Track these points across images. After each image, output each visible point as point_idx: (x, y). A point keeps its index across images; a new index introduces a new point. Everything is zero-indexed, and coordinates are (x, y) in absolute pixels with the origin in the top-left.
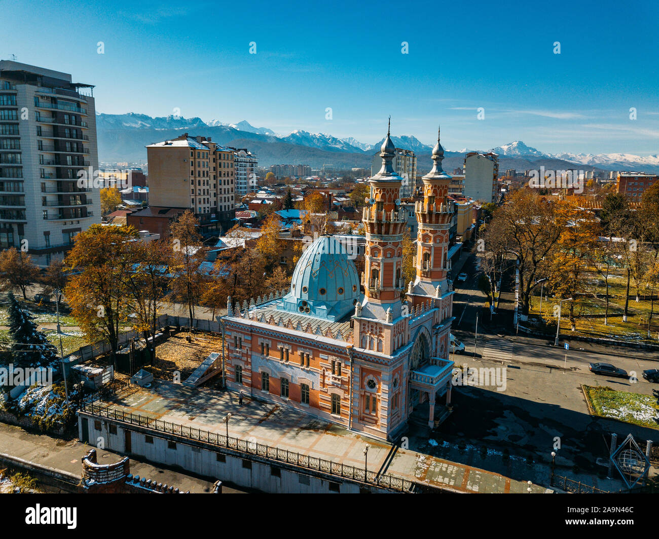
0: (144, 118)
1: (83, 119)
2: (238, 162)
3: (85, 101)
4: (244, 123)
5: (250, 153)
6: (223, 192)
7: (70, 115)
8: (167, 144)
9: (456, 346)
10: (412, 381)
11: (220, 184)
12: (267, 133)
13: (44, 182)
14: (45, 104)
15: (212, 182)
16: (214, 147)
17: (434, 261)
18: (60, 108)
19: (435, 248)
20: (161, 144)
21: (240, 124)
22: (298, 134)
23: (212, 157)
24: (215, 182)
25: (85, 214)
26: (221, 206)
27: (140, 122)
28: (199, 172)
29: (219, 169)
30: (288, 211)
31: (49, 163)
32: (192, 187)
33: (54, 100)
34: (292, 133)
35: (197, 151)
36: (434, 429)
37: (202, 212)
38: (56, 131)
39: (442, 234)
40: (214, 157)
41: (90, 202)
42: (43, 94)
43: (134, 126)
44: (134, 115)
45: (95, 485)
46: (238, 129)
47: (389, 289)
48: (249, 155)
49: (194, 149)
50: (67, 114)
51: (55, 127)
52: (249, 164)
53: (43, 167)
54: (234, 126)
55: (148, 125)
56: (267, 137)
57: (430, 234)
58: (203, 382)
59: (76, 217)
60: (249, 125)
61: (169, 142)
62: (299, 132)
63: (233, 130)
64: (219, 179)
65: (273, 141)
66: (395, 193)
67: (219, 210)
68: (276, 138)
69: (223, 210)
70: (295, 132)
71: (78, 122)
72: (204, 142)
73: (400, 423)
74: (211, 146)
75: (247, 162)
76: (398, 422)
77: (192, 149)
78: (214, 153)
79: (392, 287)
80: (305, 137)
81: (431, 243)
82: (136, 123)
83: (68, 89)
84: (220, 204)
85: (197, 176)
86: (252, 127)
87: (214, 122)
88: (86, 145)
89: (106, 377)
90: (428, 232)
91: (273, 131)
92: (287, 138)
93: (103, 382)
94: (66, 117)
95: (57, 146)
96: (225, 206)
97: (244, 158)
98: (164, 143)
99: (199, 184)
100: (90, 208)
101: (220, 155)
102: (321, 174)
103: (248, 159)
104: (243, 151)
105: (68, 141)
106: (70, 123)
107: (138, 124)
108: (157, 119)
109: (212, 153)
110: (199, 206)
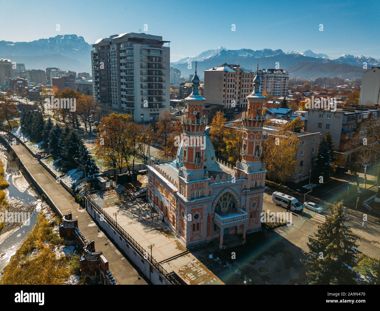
0: (250, 51)
1: (164, 59)
2: (276, 77)
3: (165, 50)
4: (309, 51)
5: (285, 72)
6: (243, 96)
7: (156, 57)
8: (214, 69)
9: (295, 207)
10: (214, 218)
11: (242, 92)
12: (323, 57)
13: (142, 90)
14: (145, 53)
15: (237, 90)
16: (240, 70)
17: (249, 150)
18: (152, 54)
19: (249, 142)
20: (211, 70)
21: (306, 52)
22: (345, 57)
23: (238, 77)
24: (239, 90)
25: (161, 106)
26: (242, 105)
27: (247, 54)
28: (228, 85)
29: (242, 83)
30: (277, 109)
31: (145, 81)
32: (224, 93)
33: (149, 51)
34: (341, 56)
35: (228, 73)
36: (221, 250)
37: (229, 108)
38: (149, 66)
39: (254, 134)
40: (240, 76)
41: (165, 100)
42: (144, 48)
43: (244, 56)
44: (245, 50)
45: (63, 227)
46: (305, 56)
47: (190, 163)
48: (284, 73)
49: (227, 72)
50: (154, 57)
51: (149, 64)
52: (283, 78)
53: (142, 83)
54: (302, 54)
55: (252, 55)
56: (323, 59)
57: (246, 133)
58: (142, 196)
59: (156, 108)
60: (312, 52)
61: (215, 68)
62: (346, 56)
63: (301, 56)
64: (242, 89)
65: (326, 62)
66: (195, 107)
67: (240, 107)
68: (329, 60)
69: (243, 107)
70: (343, 55)
71: (160, 61)
72: (235, 68)
73: (201, 240)
74: (238, 70)
75: (282, 78)
76: (200, 239)
77: (225, 72)
78: (240, 74)
79: (193, 162)
80: (350, 58)
81: (247, 139)
82: (246, 54)
83: (158, 44)
84: (241, 103)
85: (227, 87)
86: (314, 54)
87: (290, 52)
88: (164, 72)
89: (108, 184)
90: (246, 131)
91: (328, 56)
92: (337, 59)
93: (106, 186)
94: (154, 58)
95: (149, 72)
96: (244, 105)
97: (280, 75)
98: (212, 69)
99: (228, 92)
100: (164, 103)
101: (243, 75)
102: (350, 84)
103: (283, 76)
104: (280, 71)
105: (154, 70)
106: (156, 61)
107: (246, 55)
108: (257, 51)
109: (238, 73)
110: (227, 104)
